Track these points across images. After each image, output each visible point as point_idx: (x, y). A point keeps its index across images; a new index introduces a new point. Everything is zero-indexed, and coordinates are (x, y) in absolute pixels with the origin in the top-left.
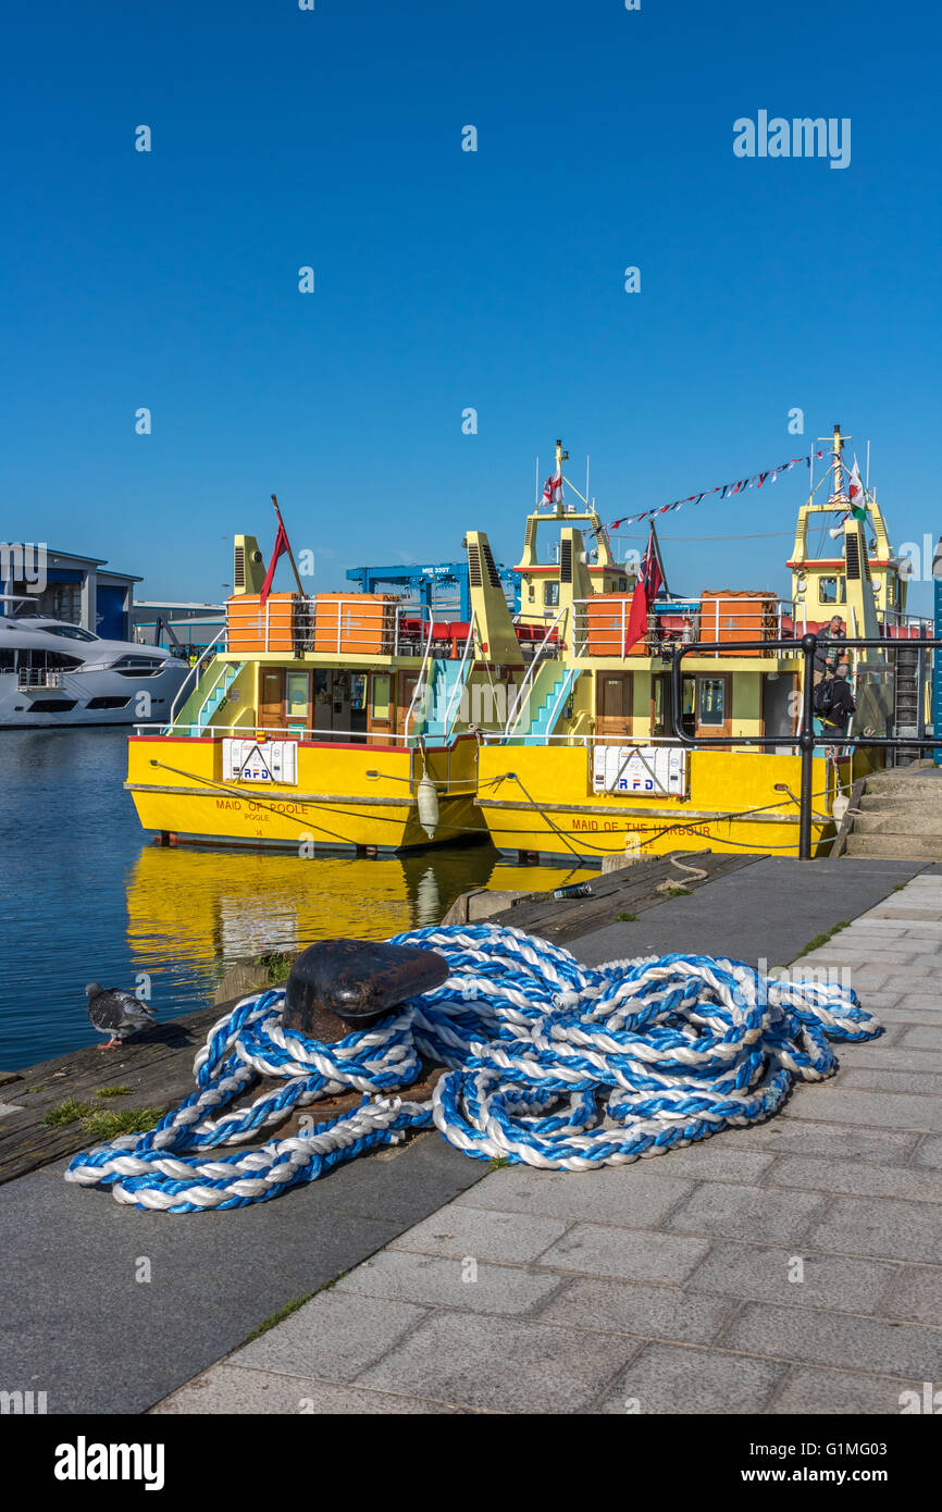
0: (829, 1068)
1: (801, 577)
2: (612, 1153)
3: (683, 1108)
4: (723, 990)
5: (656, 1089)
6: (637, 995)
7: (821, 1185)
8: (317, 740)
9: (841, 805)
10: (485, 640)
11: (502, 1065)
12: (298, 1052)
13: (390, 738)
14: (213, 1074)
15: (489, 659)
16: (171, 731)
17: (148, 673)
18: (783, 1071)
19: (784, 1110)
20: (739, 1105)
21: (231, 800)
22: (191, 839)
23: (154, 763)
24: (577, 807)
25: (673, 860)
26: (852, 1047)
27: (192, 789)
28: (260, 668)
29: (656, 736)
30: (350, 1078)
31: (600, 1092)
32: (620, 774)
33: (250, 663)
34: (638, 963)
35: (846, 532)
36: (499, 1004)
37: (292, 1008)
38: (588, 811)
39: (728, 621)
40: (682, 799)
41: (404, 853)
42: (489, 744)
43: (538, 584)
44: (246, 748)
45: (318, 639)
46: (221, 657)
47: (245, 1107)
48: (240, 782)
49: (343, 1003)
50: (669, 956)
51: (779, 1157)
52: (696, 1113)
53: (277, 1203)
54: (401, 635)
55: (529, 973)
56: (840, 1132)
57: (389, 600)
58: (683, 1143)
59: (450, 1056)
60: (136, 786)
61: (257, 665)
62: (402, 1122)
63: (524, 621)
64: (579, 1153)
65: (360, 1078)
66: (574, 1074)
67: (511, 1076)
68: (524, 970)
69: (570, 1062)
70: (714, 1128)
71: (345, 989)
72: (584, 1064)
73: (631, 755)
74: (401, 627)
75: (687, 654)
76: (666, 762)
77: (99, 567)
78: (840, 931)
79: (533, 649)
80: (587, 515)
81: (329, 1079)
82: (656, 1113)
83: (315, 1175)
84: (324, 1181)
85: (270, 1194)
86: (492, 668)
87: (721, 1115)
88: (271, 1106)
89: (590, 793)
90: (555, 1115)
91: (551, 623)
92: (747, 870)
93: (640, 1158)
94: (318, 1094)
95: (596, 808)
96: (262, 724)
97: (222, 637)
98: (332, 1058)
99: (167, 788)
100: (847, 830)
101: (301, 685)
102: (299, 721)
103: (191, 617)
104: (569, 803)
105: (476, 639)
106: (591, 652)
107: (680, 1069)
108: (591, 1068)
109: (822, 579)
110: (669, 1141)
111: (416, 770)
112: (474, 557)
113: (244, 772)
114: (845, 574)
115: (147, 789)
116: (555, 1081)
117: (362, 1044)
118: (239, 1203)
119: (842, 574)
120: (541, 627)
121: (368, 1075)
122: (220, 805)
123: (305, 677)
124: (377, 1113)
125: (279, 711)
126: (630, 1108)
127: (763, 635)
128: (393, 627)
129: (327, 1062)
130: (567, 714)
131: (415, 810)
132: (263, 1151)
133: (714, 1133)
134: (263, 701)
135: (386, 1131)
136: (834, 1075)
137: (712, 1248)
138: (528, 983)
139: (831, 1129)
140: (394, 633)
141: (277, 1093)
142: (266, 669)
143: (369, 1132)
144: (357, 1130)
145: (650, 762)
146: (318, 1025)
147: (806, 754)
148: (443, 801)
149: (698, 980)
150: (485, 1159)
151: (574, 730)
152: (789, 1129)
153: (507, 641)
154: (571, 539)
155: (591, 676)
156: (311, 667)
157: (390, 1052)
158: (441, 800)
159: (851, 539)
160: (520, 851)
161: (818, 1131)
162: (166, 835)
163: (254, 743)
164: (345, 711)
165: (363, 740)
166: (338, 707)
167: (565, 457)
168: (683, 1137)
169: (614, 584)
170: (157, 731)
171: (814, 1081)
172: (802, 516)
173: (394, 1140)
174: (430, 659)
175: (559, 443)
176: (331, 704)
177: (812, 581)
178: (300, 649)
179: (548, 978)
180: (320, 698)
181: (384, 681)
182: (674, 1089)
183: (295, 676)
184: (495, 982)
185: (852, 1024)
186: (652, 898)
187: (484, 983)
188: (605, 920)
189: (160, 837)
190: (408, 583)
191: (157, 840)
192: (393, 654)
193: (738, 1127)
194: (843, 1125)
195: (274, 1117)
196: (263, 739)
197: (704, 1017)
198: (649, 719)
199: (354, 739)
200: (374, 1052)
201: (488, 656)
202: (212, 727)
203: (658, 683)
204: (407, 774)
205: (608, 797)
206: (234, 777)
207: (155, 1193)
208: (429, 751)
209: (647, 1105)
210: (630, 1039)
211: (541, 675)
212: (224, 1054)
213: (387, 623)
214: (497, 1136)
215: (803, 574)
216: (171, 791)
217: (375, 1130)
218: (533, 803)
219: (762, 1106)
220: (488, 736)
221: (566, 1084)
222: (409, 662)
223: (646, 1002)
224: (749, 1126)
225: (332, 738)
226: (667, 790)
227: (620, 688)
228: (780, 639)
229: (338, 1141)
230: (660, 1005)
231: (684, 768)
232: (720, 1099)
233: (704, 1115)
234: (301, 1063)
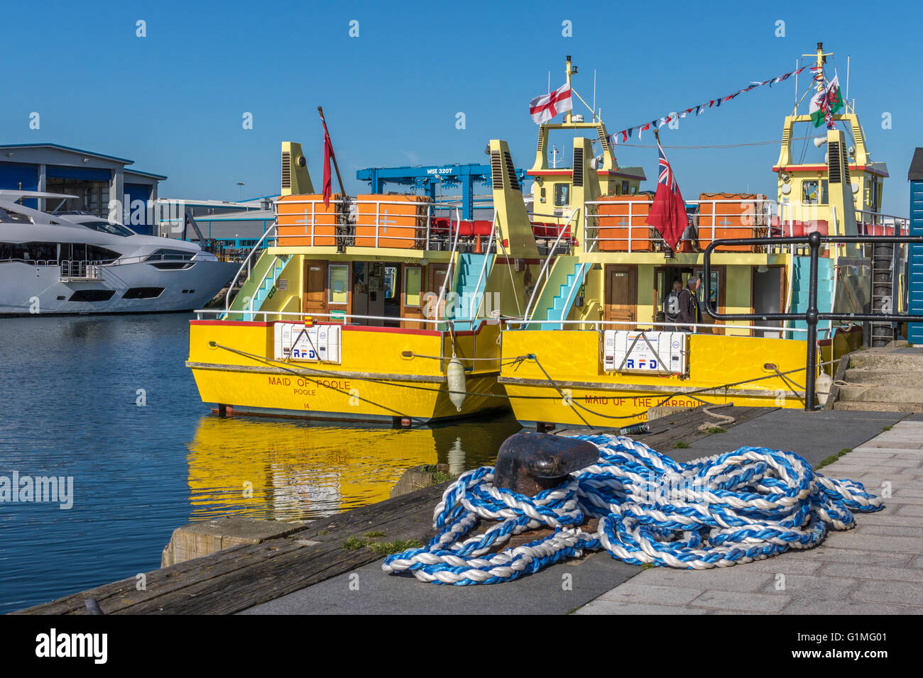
0: (850, 524)
1: (786, 180)
2: (720, 559)
3: (762, 535)
4: (782, 470)
5: (742, 525)
6: (722, 473)
7: (854, 575)
8: (356, 325)
9: (823, 383)
10: (506, 236)
11: (638, 514)
12: (510, 501)
13: (421, 322)
14: (447, 520)
15: (509, 253)
16: (226, 316)
17: (181, 265)
18: (821, 522)
19: (823, 544)
20: (797, 535)
21: (281, 377)
22: (246, 411)
23: (213, 344)
24: (589, 384)
25: (705, 410)
26: (864, 515)
27: (247, 367)
28: (305, 261)
29: (658, 321)
30: (545, 518)
31: (704, 530)
32: (627, 355)
33: (296, 256)
34: (715, 458)
35: (829, 141)
36: (625, 481)
37: (502, 475)
38: (599, 387)
39: (723, 221)
40: (682, 377)
41: (435, 423)
42: (511, 329)
43: (549, 186)
44: (296, 331)
45: (358, 235)
46: (273, 250)
47: (480, 533)
48: (290, 361)
49: (542, 468)
50: (742, 448)
51: (824, 564)
52: (770, 538)
53: (518, 582)
54: (432, 232)
55: (642, 464)
56: (862, 553)
57: (421, 201)
58: (763, 556)
59: (597, 513)
60: (197, 364)
61: (302, 258)
62: (580, 544)
63: (536, 219)
64: (699, 558)
65: (551, 518)
66: (687, 519)
67: (645, 521)
68: (638, 461)
69: (684, 511)
70: (782, 549)
71: (543, 460)
72: (693, 512)
73: (638, 337)
74: (432, 225)
75: (717, 248)
76: (668, 344)
77: (126, 167)
78: (844, 454)
79: (546, 245)
80: (594, 124)
81: (531, 518)
82: (744, 539)
83: (535, 570)
84: (541, 573)
85: (514, 577)
86: (512, 261)
87: (786, 540)
88: (497, 533)
89: (601, 372)
90: (679, 541)
91: (563, 221)
92: (765, 417)
93: (736, 564)
94: (525, 527)
95: (606, 385)
96: (306, 310)
97: (272, 232)
98: (533, 505)
99: (224, 366)
100: (834, 398)
101: (342, 275)
102: (339, 308)
103: (211, 213)
104: (582, 381)
105: (498, 235)
106: (601, 248)
107: (756, 514)
108: (698, 514)
109: (805, 182)
110: (754, 554)
111: (445, 350)
112: (496, 162)
113: (293, 352)
114: (828, 178)
115: (207, 367)
116: (674, 523)
117: (549, 497)
118: (497, 580)
119: (823, 178)
120: (554, 225)
121: (556, 516)
122: (272, 382)
123: (345, 269)
124: (567, 537)
125: (321, 299)
126: (727, 537)
127: (754, 233)
128: (425, 225)
129: (530, 507)
130: (579, 303)
131: (445, 385)
132: (504, 554)
133: (781, 553)
134: (307, 289)
135: (572, 548)
136: (854, 528)
137: (792, 599)
138: (642, 470)
139: (856, 552)
140: (426, 230)
141: (500, 526)
142: (310, 262)
143: (563, 547)
144: (556, 546)
145: (654, 344)
146: (521, 486)
147: (811, 327)
148: (469, 378)
149: (763, 463)
150: (638, 564)
151: (585, 317)
152: (828, 553)
153: (526, 237)
154: (583, 147)
155: (601, 268)
156: (351, 260)
157: (566, 504)
158: (468, 377)
159: (833, 147)
160: (538, 423)
161: (847, 553)
162: (222, 408)
163: (302, 327)
164: (380, 299)
165: (397, 324)
166: (373, 296)
167: (574, 71)
168: (762, 553)
169: (617, 186)
170: (213, 316)
171: (841, 530)
172: (787, 125)
173: (577, 554)
174: (457, 253)
175: (569, 58)
176: (368, 293)
177: (796, 184)
178: (341, 245)
179: (656, 466)
180: (358, 288)
181: (416, 273)
182: (754, 525)
183: (336, 268)
184: (621, 468)
185: (864, 500)
186: (696, 435)
187: (613, 469)
188: (665, 448)
189: (218, 409)
190: (414, 182)
191: (214, 412)
192: (425, 249)
193: (796, 550)
194: (864, 550)
195: (500, 540)
196: (310, 323)
197: (767, 487)
198: (652, 307)
199: (387, 324)
200: (558, 503)
201: (508, 251)
202: (265, 313)
203: (660, 275)
204: (438, 354)
205: (617, 375)
206: (285, 356)
207: (447, 573)
208: (457, 334)
209: (738, 534)
210: (725, 494)
211: (554, 269)
212: (454, 507)
213: (419, 221)
214: (648, 548)
215: (788, 178)
216: (228, 368)
217: (566, 547)
218: (550, 380)
219: (811, 537)
220: (510, 322)
221: (681, 525)
222: (438, 255)
223: (731, 475)
224: (803, 550)
225: (368, 322)
226: (669, 370)
227: (626, 280)
228: (769, 236)
229: (547, 550)
230: (739, 477)
231: (684, 350)
232: (785, 530)
233: (775, 540)
234: (512, 509)
